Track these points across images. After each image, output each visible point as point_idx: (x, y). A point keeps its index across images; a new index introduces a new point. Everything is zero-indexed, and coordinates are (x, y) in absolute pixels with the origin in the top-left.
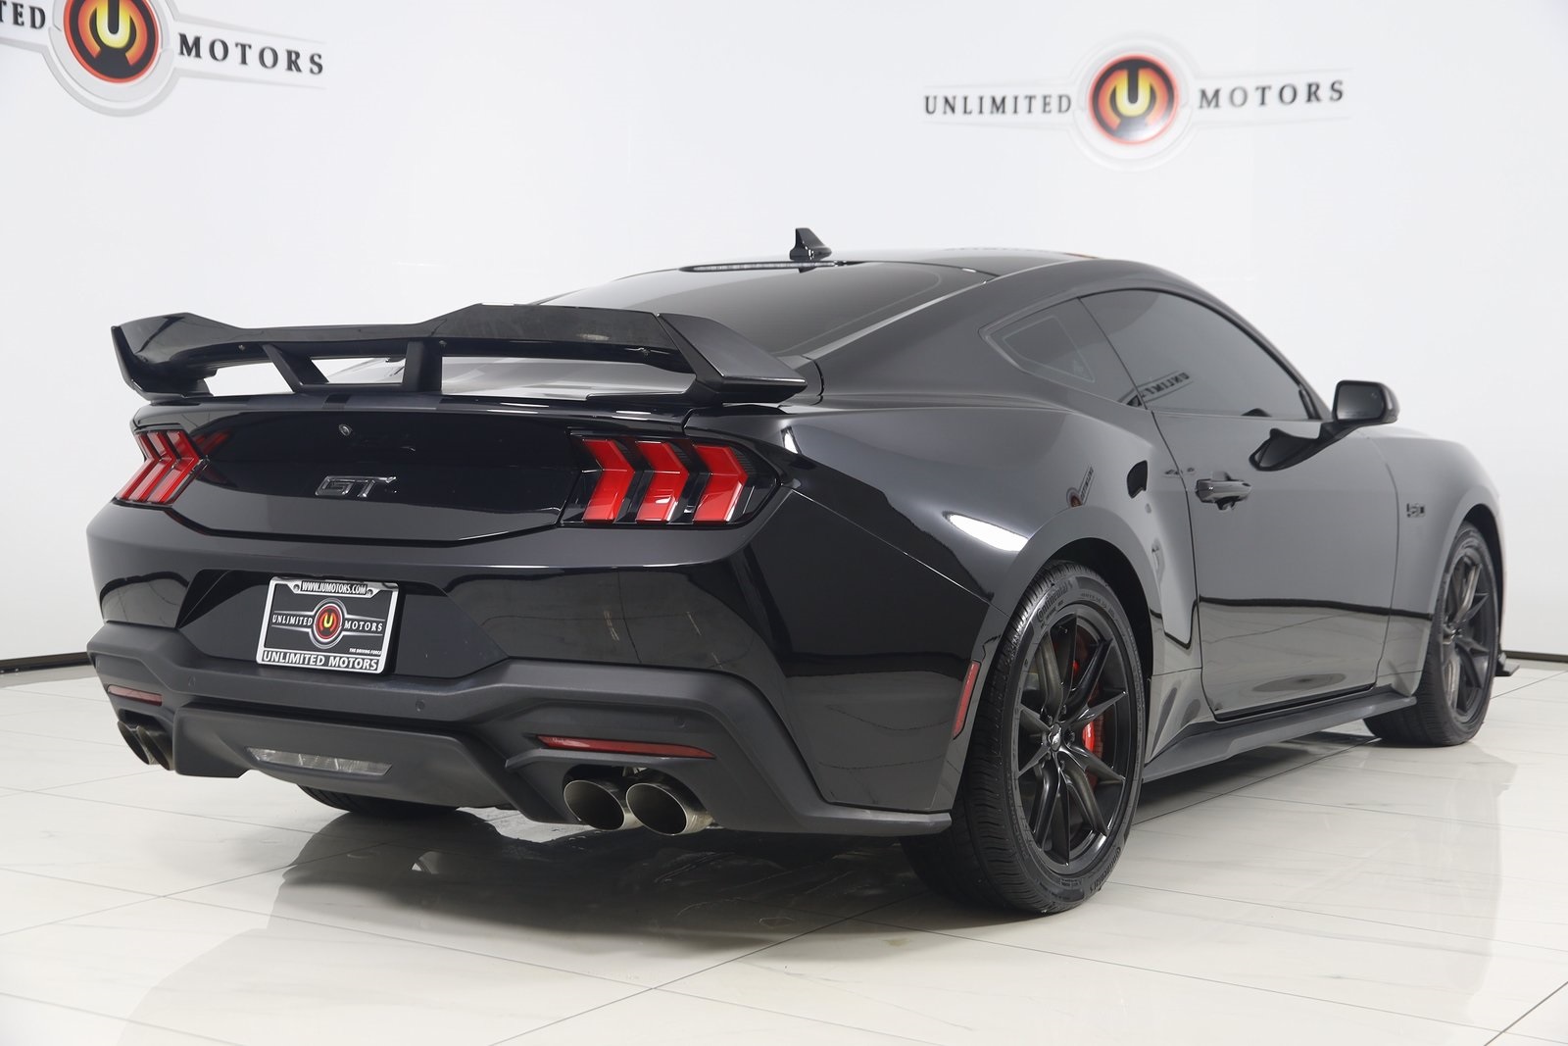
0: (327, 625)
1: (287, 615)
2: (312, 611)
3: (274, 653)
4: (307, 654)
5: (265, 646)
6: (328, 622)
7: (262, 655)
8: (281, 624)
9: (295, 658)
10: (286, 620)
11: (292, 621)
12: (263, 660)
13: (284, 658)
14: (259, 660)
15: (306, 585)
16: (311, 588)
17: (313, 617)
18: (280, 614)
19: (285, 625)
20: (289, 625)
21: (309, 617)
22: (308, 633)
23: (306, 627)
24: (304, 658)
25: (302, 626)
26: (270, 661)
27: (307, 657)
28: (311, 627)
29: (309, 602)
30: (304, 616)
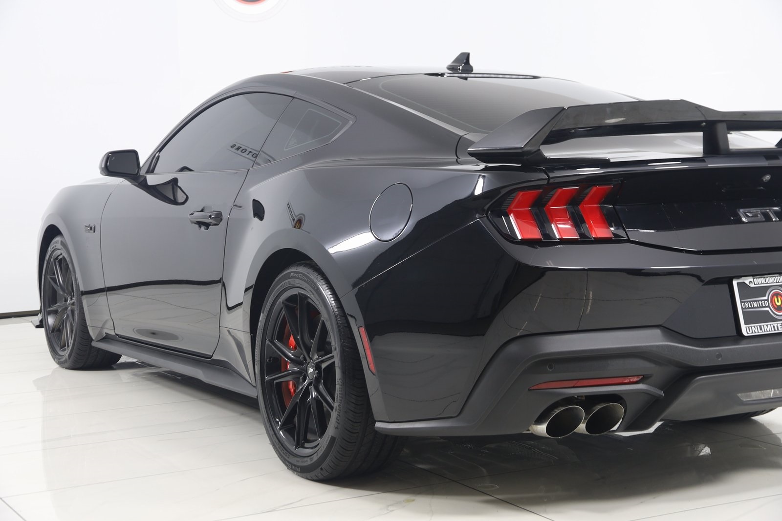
0: (779, 304)
1: (750, 302)
2: (765, 296)
3: (753, 328)
4: (775, 324)
5: (745, 324)
6: (778, 302)
7: (745, 330)
8: (749, 308)
9: (768, 328)
10: (751, 305)
11: (755, 305)
12: (748, 333)
13: (761, 329)
14: (745, 333)
15: (756, 281)
16: (759, 282)
17: (767, 300)
18: (746, 302)
19: (752, 308)
20: (754, 308)
21: (764, 300)
22: (768, 311)
23: (766, 307)
24: (774, 327)
25: (763, 307)
26: (752, 333)
27: (775, 326)
28: (768, 306)
29: (762, 291)
30: (761, 301)
